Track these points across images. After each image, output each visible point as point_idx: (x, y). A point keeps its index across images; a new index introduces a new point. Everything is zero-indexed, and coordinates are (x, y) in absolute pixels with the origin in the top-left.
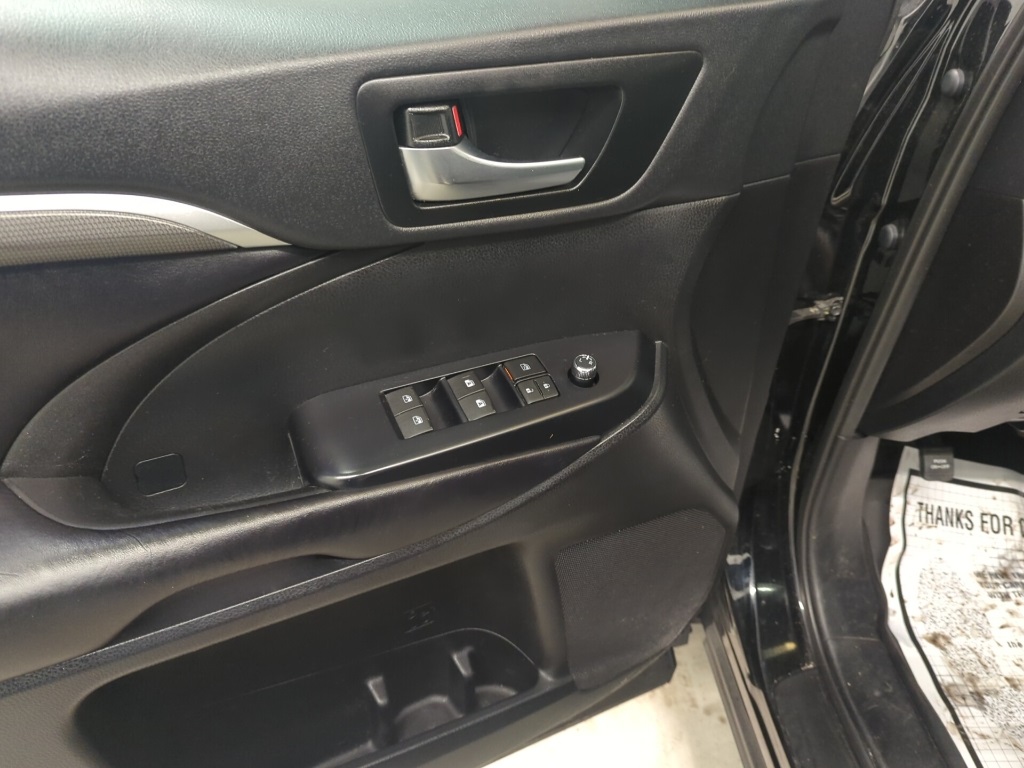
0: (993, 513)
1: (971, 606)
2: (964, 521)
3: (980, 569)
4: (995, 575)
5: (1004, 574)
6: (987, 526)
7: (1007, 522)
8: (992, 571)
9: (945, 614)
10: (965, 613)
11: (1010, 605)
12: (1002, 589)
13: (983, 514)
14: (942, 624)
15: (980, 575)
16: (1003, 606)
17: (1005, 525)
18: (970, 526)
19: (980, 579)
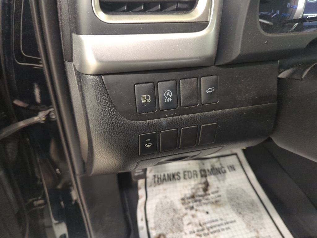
0: (188, 170)
1: (177, 216)
2: (176, 177)
3: (183, 196)
4: (189, 198)
5: (193, 197)
6: (187, 177)
7: (195, 173)
8: (188, 196)
9: (165, 223)
10: (174, 220)
11: (193, 212)
12: (191, 204)
13: (184, 172)
14: (163, 228)
15: (183, 199)
16: (190, 212)
17: (194, 174)
18: (179, 178)
19: (183, 202)
